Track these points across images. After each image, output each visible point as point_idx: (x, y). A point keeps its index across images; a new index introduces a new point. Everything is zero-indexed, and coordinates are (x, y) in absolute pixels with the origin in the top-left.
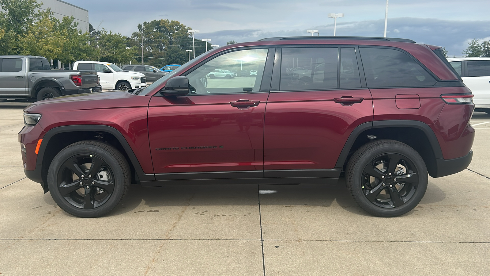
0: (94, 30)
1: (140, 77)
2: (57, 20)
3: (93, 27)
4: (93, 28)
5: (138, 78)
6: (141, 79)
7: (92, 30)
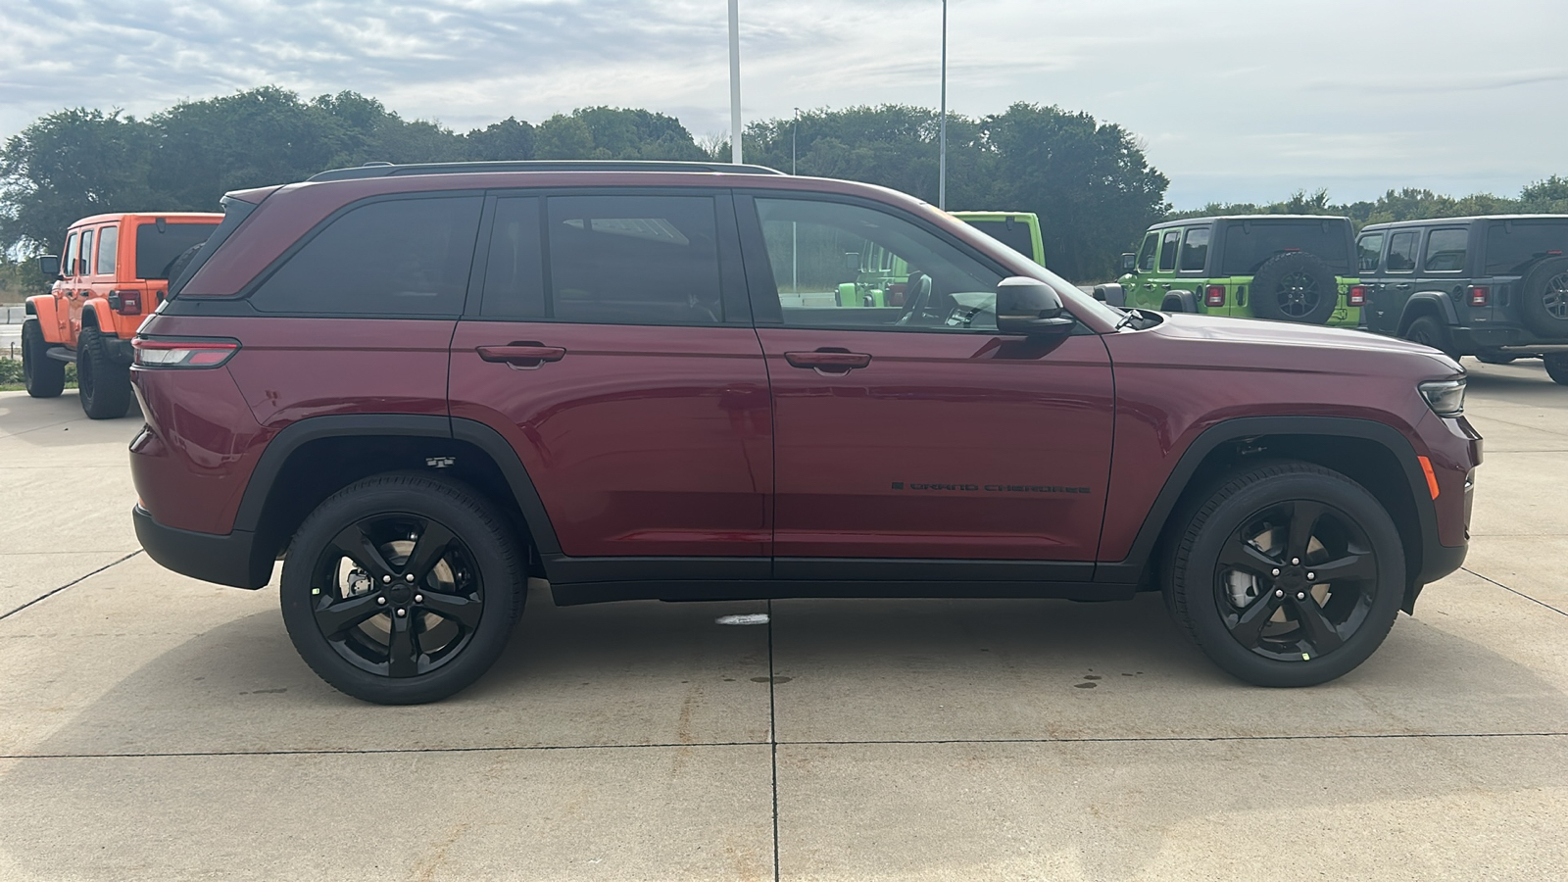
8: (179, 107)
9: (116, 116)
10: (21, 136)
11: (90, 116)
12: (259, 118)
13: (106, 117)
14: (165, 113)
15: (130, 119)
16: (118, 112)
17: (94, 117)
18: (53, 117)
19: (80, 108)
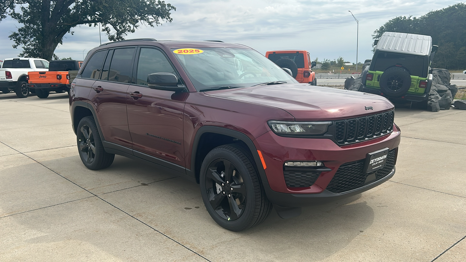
8: (430, 13)
9: (410, 18)
10: (383, 26)
11: (403, 19)
12: (454, 14)
13: (407, 18)
14: (425, 15)
15: (415, 18)
16: (411, 17)
17: (404, 19)
18: (393, 20)
19: (400, 16)
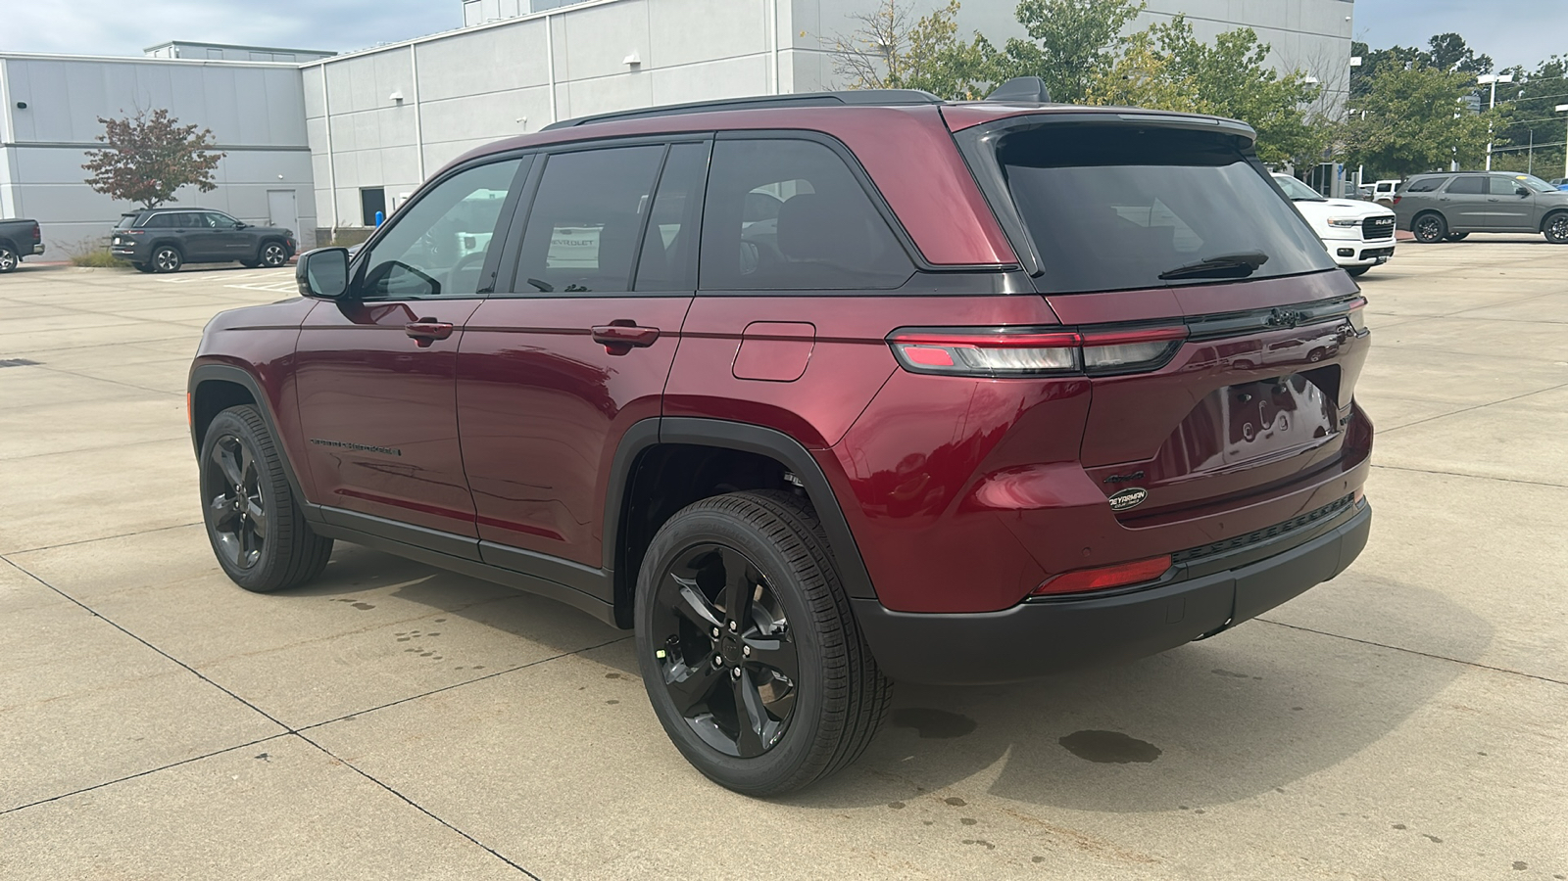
0: (1468, 54)
1: (1363, 218)
2: (1200, 45)
3: (1464, 44)
4: (1466, 47)
5: (1353, 223)
6: (1363, 225)
7: (1462, 54)
